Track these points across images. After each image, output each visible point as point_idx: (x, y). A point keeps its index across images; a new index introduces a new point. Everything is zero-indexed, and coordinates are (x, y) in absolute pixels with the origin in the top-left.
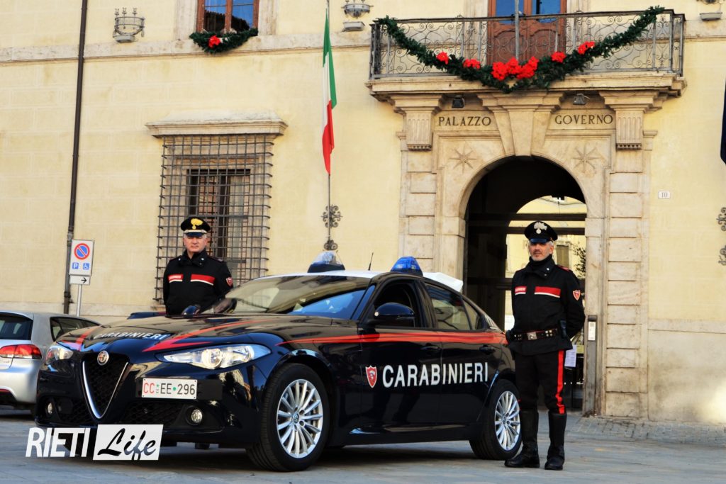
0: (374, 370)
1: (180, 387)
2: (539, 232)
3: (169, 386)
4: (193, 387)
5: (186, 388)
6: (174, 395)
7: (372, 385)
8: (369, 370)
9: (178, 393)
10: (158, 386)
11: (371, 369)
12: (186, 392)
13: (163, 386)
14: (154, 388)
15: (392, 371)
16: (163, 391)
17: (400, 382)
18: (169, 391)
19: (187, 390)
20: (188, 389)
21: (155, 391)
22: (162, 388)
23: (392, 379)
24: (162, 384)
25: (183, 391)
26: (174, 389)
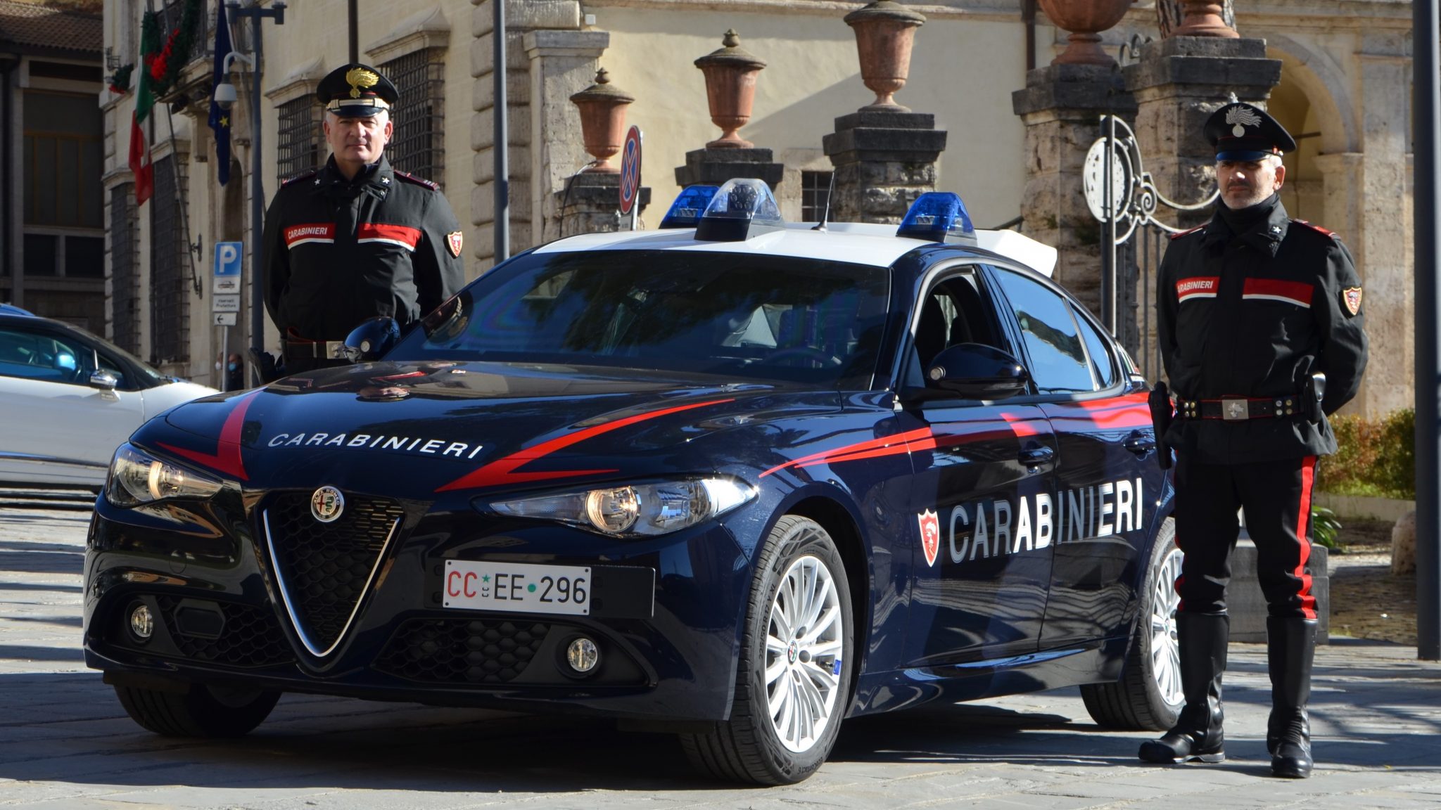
0: (934, 521)
1: (547, 583)
2: (1238, 132)
3: (518, 582)
4: (580, 585)
5: (563, 585)
6: (529, 604)
7: (931, 560)
8: (925, 522)
9: (542, 599)
10: (486, 579)
11: (928, 519)
12: (563, 596)
13: (501, 581)
14: (474, 585)
15: (966, 521)
16: (501, 592)
17: (980, 547)
18: (517, 593)
19: (567, 591)
20: (569, 590)
21: (479, 592)
22: (497, 586)
23: (966, 541)
24: (497, 576)
25: (554, 594)
26: (532, 588)
